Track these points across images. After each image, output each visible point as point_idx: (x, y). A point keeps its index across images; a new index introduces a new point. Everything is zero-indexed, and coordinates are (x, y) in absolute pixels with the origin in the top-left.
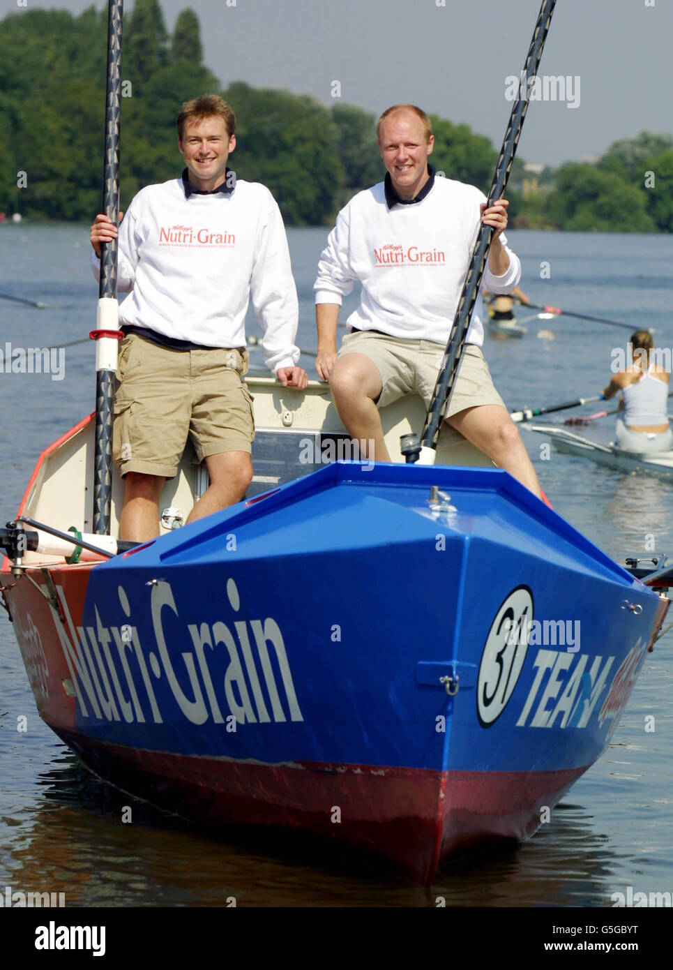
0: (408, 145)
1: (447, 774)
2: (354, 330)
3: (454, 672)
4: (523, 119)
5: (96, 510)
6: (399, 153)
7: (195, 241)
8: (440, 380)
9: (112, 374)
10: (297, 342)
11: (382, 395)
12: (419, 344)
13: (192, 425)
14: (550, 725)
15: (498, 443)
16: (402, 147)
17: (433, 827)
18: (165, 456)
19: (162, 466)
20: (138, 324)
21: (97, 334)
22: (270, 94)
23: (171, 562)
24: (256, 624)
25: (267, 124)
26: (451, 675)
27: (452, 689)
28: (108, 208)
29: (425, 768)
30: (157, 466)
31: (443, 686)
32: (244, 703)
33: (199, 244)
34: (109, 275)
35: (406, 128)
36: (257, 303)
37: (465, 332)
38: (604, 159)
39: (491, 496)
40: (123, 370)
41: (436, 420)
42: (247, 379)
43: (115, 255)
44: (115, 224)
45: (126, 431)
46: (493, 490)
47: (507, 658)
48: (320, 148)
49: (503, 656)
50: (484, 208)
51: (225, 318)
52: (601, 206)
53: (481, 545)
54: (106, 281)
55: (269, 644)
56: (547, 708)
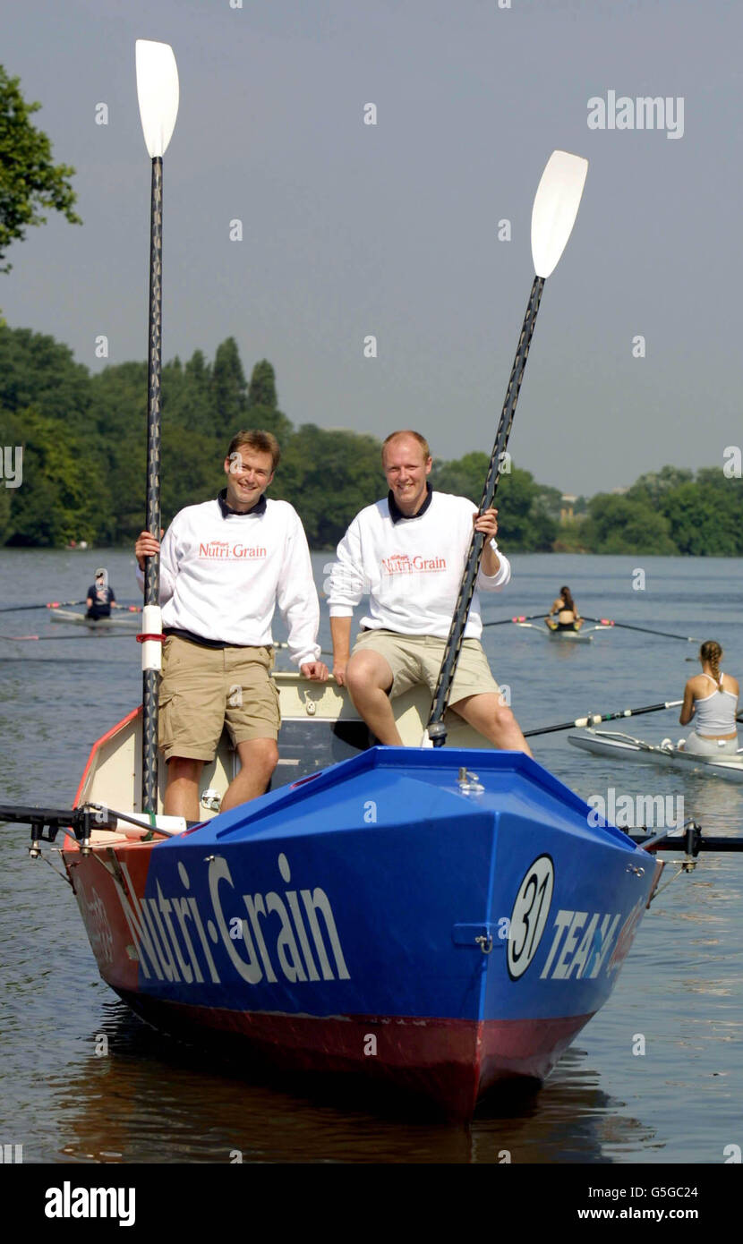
0: (409, 466)
1: (483, 1023)
2: (367, 629)
3: (488, 933)
4: (507, 437)
5: (144, 793)
6: (400, 475)
7: (231, 555)
8: (443, 670)
9: (157, 673)
10: (319, 640)
11: (394, 686)
12: (425, 640)
13: (227, 717)
14: (567, 977)
15: (495, 727)
16: (403, 468)
17: (471, 1070)
18: (204, 742)
19: (202, 752)
20: (177, 626)
21: (144, 638)
22: (338, 435)
23: (226, 840)
24: (305, 894)
25: (334, 461)
26: (485, 936)
27: (486, 947)
28: (151, 527)
29: (463, 1018)
30: (198, 751)
31: (478, 946)
32: (295, 963)
33: (235, 557)
34: (153, 586)
35: (406, 451)
36: (283, 606)
37: (463, 627)
38: (633, 489)
39: (511, 775)
40: (166, 667)
41: (441, 706)
42: (273, 674)
43: (157, 568)
44: (157, 540)
45: (168, 721)
46: (513, 770)
47: (532, 919)
48: (381, 482)
49: (529, 917)
50: (476, 517)
51: (254, 620)
52: (630, 532)
53: (509, 819)
54: (150, 591)
55: (318, 911)
56: (565, 962)
